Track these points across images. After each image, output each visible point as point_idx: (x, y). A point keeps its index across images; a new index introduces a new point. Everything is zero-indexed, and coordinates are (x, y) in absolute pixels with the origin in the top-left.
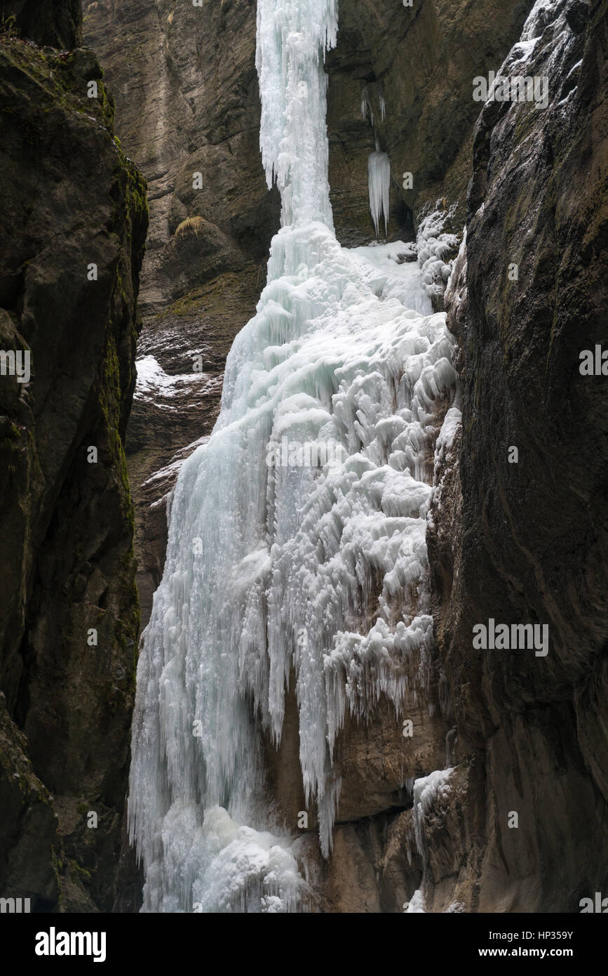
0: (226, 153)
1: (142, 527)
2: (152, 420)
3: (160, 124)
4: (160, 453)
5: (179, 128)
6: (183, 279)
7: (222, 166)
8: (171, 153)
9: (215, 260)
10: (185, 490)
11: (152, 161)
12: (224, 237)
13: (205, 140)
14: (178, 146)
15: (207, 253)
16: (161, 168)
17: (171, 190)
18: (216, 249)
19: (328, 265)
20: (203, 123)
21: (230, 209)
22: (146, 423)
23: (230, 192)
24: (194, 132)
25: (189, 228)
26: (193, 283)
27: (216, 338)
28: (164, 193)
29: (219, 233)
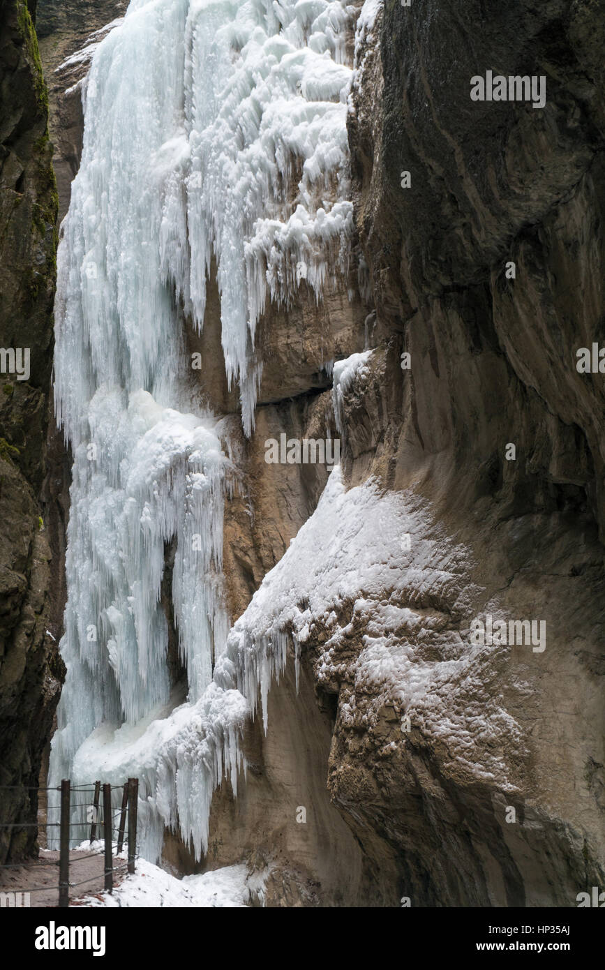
1: (57, 114)
4: (73, 35)
10: (100, 76)
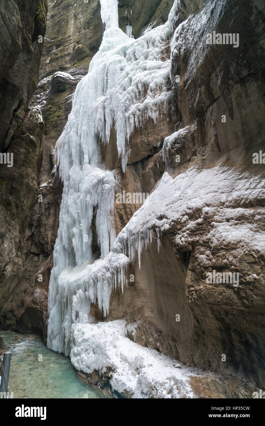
0: (89, 31)
1: (65, 108)
2: (68, 83)
3: (72, 29)
4: (70, 92)
5: (77, 28)
6: (76, 61)
7: (88, 33)
8: (74, 34)
9: (85, 55)
11: (69, 37)
12: (87, 49)
13: (83, 29)
14: (76, 32)
15: (83, 53)
16: (71, 38)
17: (74, 42)
18: (85, 52)
19: (120, 35)
20: (83, 25)
21: (89, 42)
23: (89, 38)
24: (80, 28)
25: (79, 47)
26: (78, 61)
28: (72, 43)
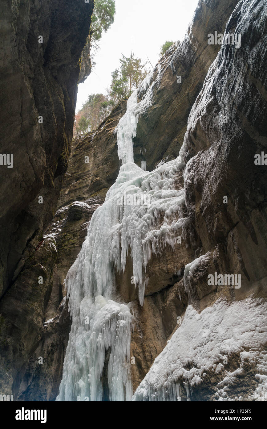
0: (106, 166)
1: (79, 235)
2: (85, 212)
3: (91, 165)
4: (86, 220)
5: (95, 164)
6: (93, 191)
7: (105, 168)
8: (93, 169)
9: (102, 186)
11: (88, 171)
12: (105, 181)
13: (101, 165)
14: (95, 168)
15: (100, 185)
16: (90, 172)
17: (92, 175)
18: (102, 184)
20: (101, 162)
21: (106, 175)
22: (83, 212)
23: (107, 172)
24: (99, 164)
25: (97, 179)
26: (96, 192)
27: (102, 198)
29: (103, 180)
